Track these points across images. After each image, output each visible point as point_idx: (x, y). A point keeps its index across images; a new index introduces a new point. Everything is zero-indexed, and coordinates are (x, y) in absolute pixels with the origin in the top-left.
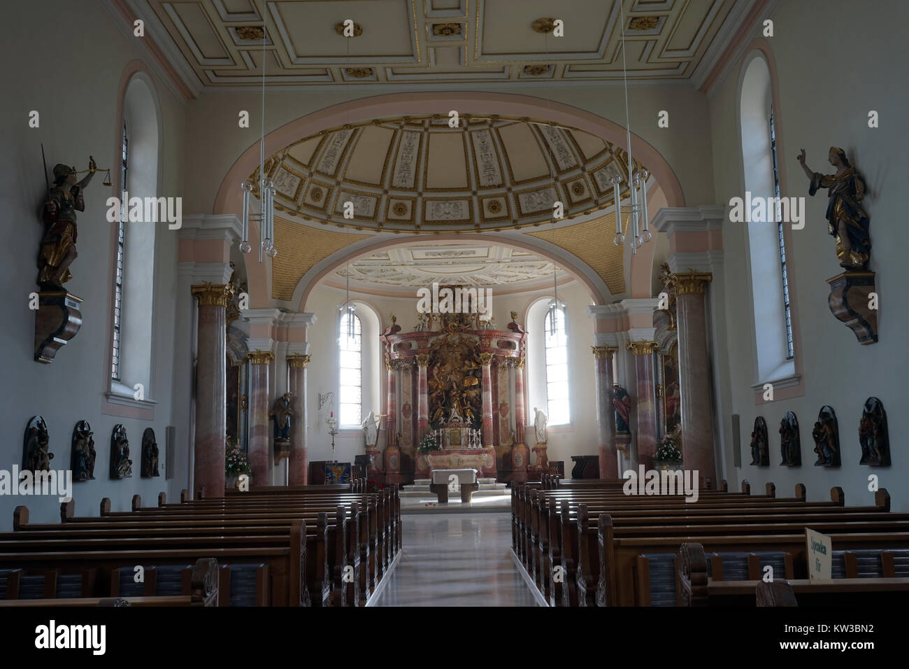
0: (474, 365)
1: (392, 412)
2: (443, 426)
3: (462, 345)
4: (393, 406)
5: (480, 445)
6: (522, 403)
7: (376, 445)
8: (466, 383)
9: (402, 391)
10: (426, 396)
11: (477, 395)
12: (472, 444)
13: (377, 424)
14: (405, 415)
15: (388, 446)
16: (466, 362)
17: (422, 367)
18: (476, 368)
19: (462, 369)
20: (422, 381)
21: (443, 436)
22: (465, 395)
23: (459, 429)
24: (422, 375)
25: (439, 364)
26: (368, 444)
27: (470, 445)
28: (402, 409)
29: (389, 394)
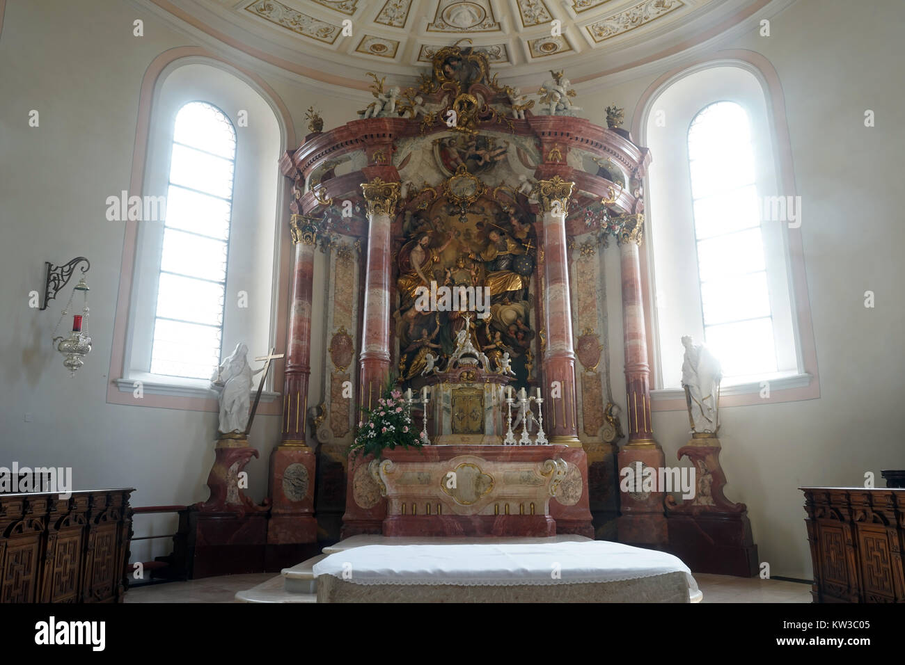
0: (511, 246)
1: (298, 350)
2: (432, 379)
3: (481, 203)
4: (301, 333)
5: (541, 434)
6: (642, 330)
7: (246, 433)
8: (493, 286)
9: (331, 303)
10: (386, 294)
11: (519, 316)
12: (518, 430)
13: (257, 379)
14: (336, 361)
15: (284, 437)
16: (494, 236)
17: (376, 214)
18: (517, 252)
19: (483, 255)
20: (377, 251)
21: (432, 407)
23: (478, 386)
24: (378, 237)
25: (425, 240)
26: (222, 429)
27: (510, 434)
28: (328, 345)
29: (295, 302)
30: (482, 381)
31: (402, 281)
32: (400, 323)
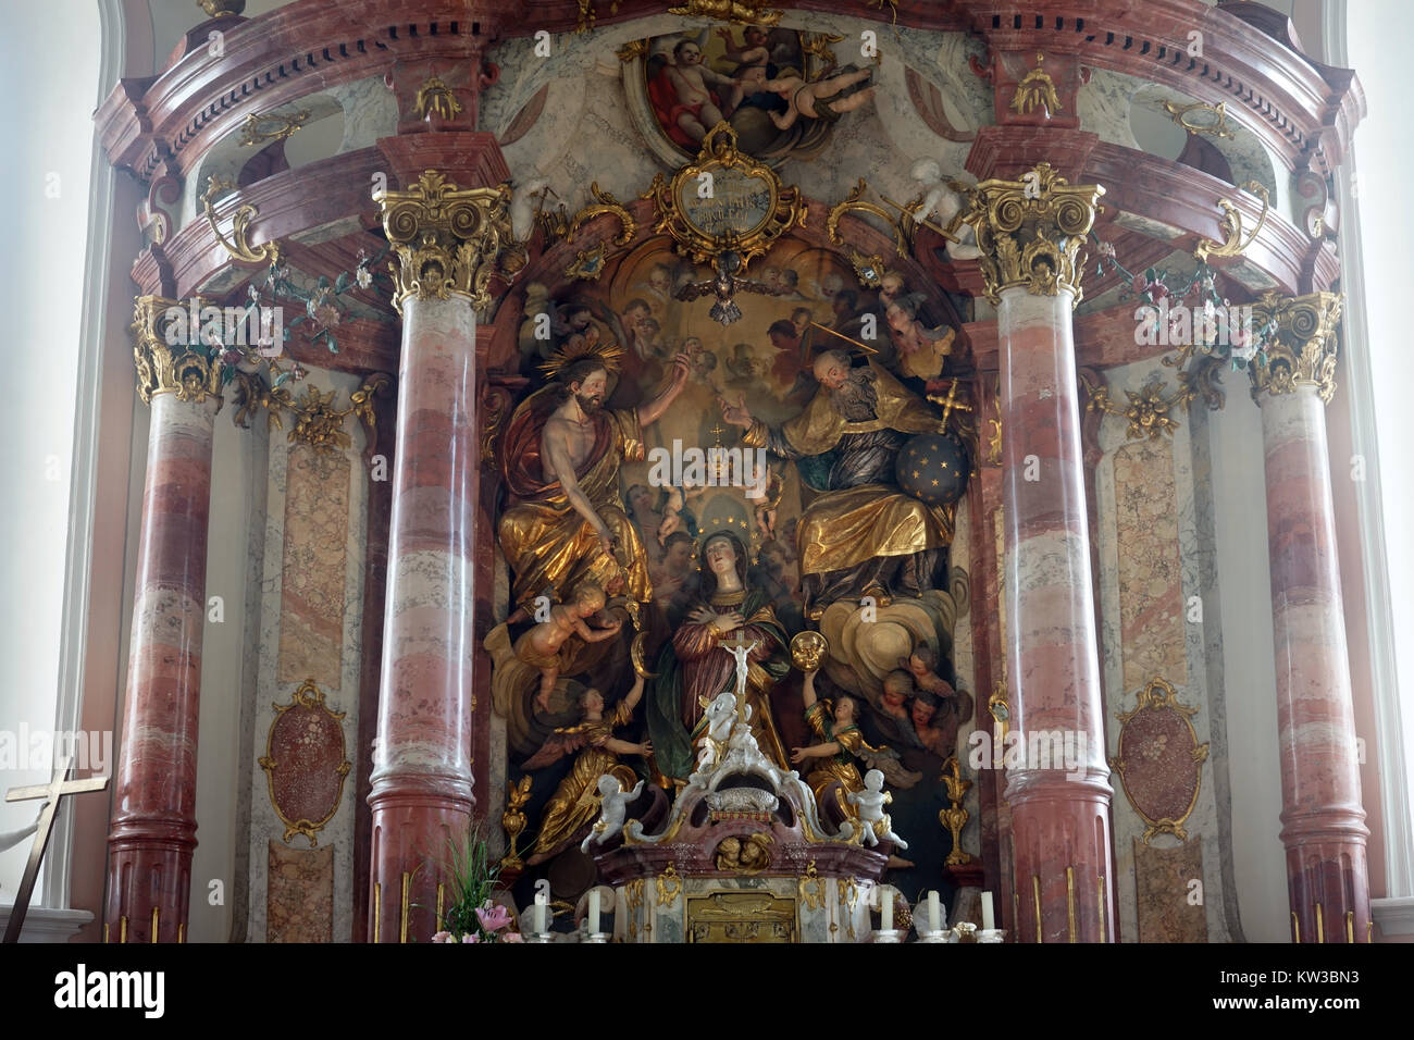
0: (890, 401)
1: (154, 763)
2: (617, 863)
3: (789, 255)
8: (824, 546)
9: (272, 600)
10: (461, 570)
11: (917, 643)
13: (12, 866)
14: (287, 801)
16: (828, 369)
17: (429, 294)
18: (911, 423)
19: (792, 434)
20: (431, 423)
22: (808, 650)
23: (776, 885)
24: (434, 374)
25: (594, 383)
28: (261, 747)
29: (145, 598)
30: (790, 868)
31: (513, 525)
32: (509, 668)
